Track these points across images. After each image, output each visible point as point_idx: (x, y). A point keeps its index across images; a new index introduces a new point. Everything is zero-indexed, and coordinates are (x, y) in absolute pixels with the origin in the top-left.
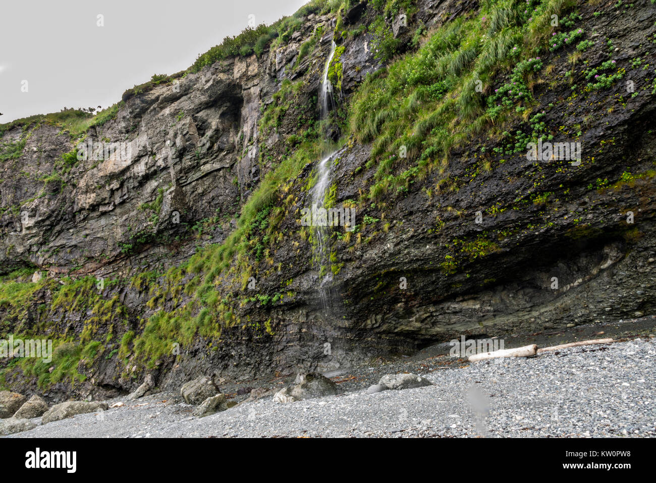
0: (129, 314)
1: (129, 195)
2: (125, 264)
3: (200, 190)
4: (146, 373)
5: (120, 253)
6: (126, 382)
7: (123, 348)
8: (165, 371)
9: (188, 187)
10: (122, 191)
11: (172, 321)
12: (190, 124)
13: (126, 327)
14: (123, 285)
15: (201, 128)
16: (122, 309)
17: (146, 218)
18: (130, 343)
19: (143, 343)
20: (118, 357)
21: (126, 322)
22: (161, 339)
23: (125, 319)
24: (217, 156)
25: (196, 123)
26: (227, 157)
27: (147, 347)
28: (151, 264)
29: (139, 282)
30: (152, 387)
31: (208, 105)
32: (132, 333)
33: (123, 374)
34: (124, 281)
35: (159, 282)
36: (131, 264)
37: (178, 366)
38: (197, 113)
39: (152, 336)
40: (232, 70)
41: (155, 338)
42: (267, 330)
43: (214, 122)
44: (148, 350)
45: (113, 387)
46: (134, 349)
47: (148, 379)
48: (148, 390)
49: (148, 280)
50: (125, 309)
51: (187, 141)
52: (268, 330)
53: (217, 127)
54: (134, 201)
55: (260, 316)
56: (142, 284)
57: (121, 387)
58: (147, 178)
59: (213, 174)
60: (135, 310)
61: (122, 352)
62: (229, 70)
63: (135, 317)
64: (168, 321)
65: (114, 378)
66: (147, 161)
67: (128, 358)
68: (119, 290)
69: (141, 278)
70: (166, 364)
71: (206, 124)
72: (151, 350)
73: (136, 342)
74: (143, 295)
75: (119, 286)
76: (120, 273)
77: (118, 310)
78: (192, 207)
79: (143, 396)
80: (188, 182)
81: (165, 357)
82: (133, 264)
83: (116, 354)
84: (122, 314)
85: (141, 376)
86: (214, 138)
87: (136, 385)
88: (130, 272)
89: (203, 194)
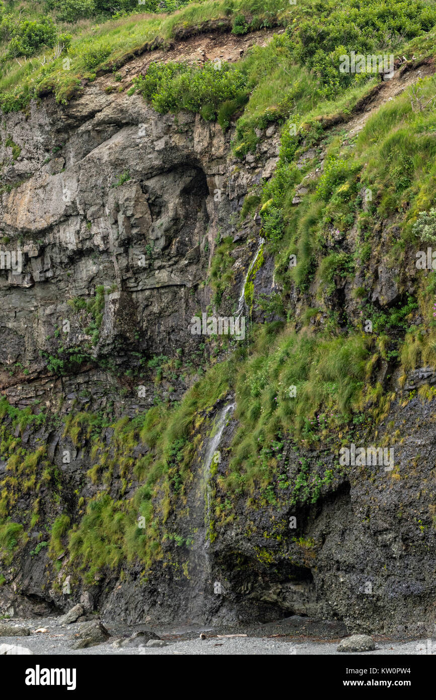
0: (63, 483)
1: (54, 273)
2: (55, 387)
3: (155, 309)
4: (83, 588)
5: (45, 370)
6: (59, 597)
7: (54, 542)
8: (107, 590)
9: (140, 296)
10: (43, 263)
11: (117, 516)
12: (137, 200)
13: (58, 507)
14: (53, 426)
15: (156, 206)
16: (52, 474)
17: (81, 326)
18: (63, 536)
19: (80, 542)
20: (48, 555)
21: (58, 498)
22: (103, 540)
23: (57, 492)
24: (176, 263)
25: (146, 196)
26: (190, 269)
27: (85, 549)
28: (95, 397)
29: (76, 430)
30: (89, 611)
31: (162, 171)
32: (66, 519)
33: (54, 585)
34: (54, 420)
35: (105, 439)
36: (63, 390)
37: (120, 587)
38: (148, 179)
39: (91, 534)
40: (193, 132)
41: (96, 538)
42: (184, 573)
43: (172, 202)
44: (86, 554)
45: (43, 600)
46: (69, 547)
47: (85, 597)
48: (82, 615)
49: (89, 430)
50: (56, 472)
51: (133, 226)
52: (186, 573)
53: (176, 214)
54: (62, 284)
55: (179, 556)
56: (80, 434)
57: (53, 601)
58: (80, 254)
59: (172, 288)
60: (71, 478)
61: (53, 549)
62: (187, 132)
63: (72, 490)
64: (111, 516)
65: (43, 587)
66: (78, 227)
67: (61, 560)
68: (47, 435)
69: (79, 423)
70: (107, 581)
71: (160, 200)
72: (90, 556)
73: (73, 536)
74: (82, 455)
75: (46, 430)
76: (48, 403)
77: (46, 475)
78: (146, 331)
79: (75, 622)
80: (139, 288)
81: (107, 569)
82: (67, 390)
83: (44, 549)
84: (53, 482)
85: (77, 592)
86: (172, 231)
87: (72, 603)
88: (62, 404)
89: (160, 315)
